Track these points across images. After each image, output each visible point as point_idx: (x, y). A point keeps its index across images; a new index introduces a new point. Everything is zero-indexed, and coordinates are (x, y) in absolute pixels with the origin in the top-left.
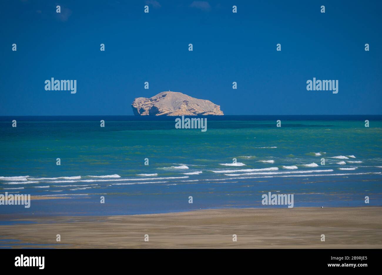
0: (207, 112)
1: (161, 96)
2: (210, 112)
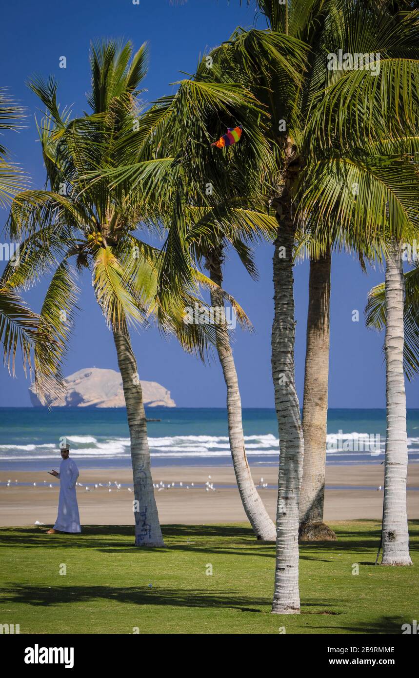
0: (154, 402)
1: (82, 375)
2: (160, 401)
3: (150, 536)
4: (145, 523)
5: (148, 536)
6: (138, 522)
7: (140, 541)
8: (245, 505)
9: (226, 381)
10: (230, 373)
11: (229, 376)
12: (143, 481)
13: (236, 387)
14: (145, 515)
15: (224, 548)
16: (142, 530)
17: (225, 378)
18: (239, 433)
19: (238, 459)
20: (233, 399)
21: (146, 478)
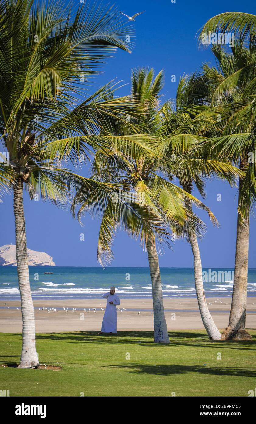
1: (5, 248)
3: (162, 337)
4: (160, 330)
5: (161, 337)
6: (156, 330)
7: (157, 340)
8: (203, 321)
9: (193, 253)
10: (196, 249)
11: (195, 251)
12: (159, 308)
13: (199, 257)
14: (160, 326)
15: (206, 344)
16: (158, 334)
17: (193, 252)
18: (200, 281)
19: (200, 296)
20: (197, 263)
21: (160, 306)
